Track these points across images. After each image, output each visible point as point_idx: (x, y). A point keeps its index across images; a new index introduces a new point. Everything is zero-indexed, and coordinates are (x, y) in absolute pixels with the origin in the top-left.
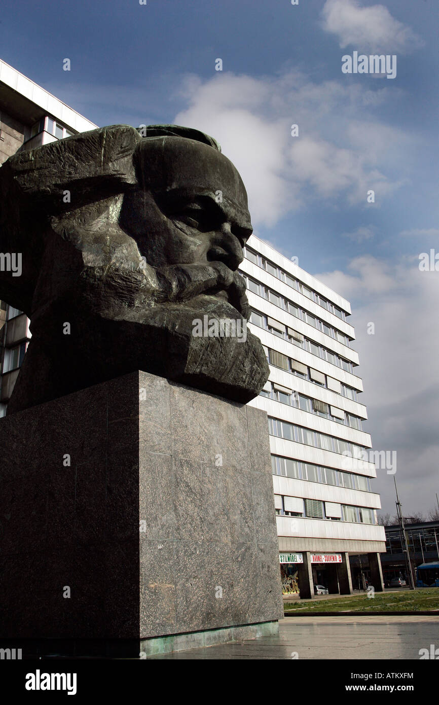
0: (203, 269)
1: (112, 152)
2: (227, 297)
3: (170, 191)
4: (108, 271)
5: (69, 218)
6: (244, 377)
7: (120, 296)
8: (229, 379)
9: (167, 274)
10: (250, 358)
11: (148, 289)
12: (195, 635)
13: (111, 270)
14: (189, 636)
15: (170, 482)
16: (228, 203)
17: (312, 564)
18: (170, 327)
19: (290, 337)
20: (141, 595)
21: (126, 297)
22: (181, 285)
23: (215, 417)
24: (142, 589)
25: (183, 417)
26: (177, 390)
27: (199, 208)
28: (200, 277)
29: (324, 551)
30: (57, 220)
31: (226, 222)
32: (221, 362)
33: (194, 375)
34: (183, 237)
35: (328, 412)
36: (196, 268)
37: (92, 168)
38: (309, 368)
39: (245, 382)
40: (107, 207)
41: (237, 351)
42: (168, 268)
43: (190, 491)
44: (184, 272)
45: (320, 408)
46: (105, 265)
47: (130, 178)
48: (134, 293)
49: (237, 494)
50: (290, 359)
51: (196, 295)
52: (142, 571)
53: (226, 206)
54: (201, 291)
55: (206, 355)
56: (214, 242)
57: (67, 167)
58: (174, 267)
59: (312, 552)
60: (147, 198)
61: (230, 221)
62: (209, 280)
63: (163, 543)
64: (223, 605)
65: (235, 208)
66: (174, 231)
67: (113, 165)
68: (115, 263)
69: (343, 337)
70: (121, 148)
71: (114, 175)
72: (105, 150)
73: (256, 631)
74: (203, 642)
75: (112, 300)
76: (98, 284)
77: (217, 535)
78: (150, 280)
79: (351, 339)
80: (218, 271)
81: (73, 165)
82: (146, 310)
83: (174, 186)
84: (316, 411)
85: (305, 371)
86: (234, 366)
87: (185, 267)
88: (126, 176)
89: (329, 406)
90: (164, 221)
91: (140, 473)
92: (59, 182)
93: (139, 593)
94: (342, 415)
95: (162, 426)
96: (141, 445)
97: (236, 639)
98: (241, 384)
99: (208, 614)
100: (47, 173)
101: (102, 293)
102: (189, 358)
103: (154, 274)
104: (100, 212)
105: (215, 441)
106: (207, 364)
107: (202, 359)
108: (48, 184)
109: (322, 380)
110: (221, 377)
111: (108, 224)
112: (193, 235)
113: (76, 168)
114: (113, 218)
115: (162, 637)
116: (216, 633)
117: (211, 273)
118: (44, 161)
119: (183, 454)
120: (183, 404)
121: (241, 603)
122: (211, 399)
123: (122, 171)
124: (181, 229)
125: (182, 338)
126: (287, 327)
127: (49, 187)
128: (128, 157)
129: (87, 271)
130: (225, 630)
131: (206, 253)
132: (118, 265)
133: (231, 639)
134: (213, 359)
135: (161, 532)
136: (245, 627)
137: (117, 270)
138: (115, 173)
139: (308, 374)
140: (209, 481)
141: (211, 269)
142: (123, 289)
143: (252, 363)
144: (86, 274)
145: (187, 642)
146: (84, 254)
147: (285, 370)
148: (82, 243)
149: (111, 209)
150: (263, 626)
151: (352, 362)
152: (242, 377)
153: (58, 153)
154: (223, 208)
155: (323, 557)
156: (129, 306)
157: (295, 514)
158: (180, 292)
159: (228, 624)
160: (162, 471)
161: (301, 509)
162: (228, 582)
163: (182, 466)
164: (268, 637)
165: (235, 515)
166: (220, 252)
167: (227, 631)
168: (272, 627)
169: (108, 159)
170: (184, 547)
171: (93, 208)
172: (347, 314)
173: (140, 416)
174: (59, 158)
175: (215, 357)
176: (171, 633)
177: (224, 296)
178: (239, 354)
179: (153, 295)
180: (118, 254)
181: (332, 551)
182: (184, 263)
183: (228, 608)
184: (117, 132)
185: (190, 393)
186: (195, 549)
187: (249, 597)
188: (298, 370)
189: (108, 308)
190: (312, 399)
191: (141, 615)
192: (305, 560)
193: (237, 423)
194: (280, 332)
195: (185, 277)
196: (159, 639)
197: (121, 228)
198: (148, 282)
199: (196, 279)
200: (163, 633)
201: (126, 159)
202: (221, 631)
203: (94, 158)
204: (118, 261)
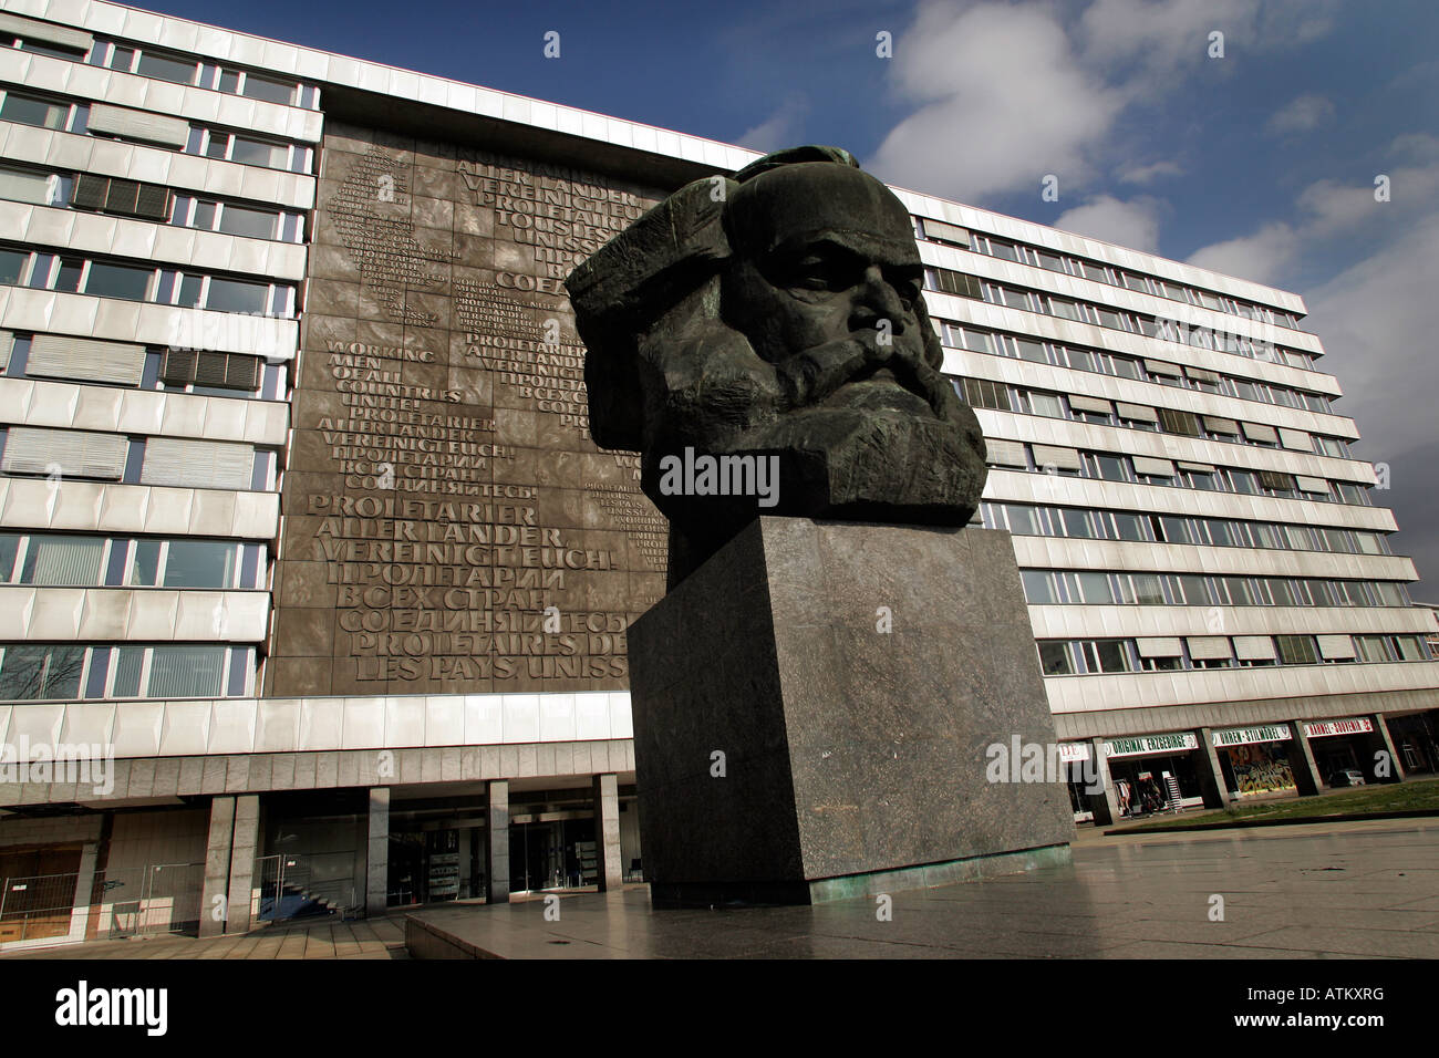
0: (840, 347)
1: (687, 224)
2: (892, 375)
3: (774, 250)
4: (702, 389)
5: (656, 331)
6: (940, 489)
7: (729, 419)
8: (914, 497)
9: (789, 371)
10: (940, 458)
11: (765, 399)
12: (907, 871)
13: (705, 387)
14: (896, 873)
15: (834, 662)
16: (863, 238)
17: (1309, 739)
18: (796, 446)
19: (1193, 381)
20: (800, 823)
21: (735, 418)
22: (809, 380)
23: (907, 556)
24: (801, 814)
25: (847, 566)
26: (831, 532)
27: (819, 260)
28: (836, 361)
29: (1331, 716)
30: (644, 338)
31: (870, 266)
32: (889, 477)
33: (849, 504)
34: (803, 310)
35: (1293, 486)
36: (830, 349)
37: (665, 254)
38: (1239, 423)
39: (943, 495)
40: (700, 300)
41: (914, 453)
42: (791, 360)
43: (872, 671)
44: (810, 360)
45: (1277, 484)
46: (696, 383)
47: (721, 250)
48: (744, 409)
49: (962, 664)
50: (1199, 416)
51: (837, 387)
52: (798, 790)
53: (859, 245)
54: (843, 380)
55: (857, 471)
56: (857, 301)
57: (634, 265)
58: (797, 356)
59: (1305, 721)
60: (749, 271)
61: (875, 263)
62: (850, 361)
63: (830, 749)
64: (951, 828)
65: (878, 242)
66: (791, 305)
67: (692, 241)
68: (709, 376)
69: (1299, 357)
70: (698, 214)
71: (695, 254)
72: (676, 226)
73: (1026, 862)
74: (922, 880)
75: (719, 426)
76: (694, 411)
77: (929, 729)
78: (763, 385)
79: (1315, 356)
80: (863, 344)
81: (640, 261)
82: (767, 428)
83: (778, 241)
84: (1268, 489)
85: (1235, 429)
86: (916, 477)
87: (811, 352)
88: (713, 251)
89: (1294, 476)
90: (774, 296)
91: (779, 657)
92: (629, 288)
93: (797, 822)
94: (1324, 487)
95: (809, 586)
96: (777, 619)
97: (985, 874)
98: (938, 500)
99: (924, 843)
100: (613, 283)
101: (703, 420)
102: (832, 482)
103: (773, 375)
104: (691, 310)
105: (911, 592)
106: (864, 484)
107: (853, 479)
108: (616, 295)
109: (1271, 437)
110: (897, 497)
111: (706, 323)
112: (823, 301)
113: (645, 264)
114: (710, 312)
115: (847, 876)
116: (946, 867)
117: (853, 350)
118: (604, 268)
119: (851, 620)
120: (844, 548)
121: (987, 823)
122: (895, 531)
123: (706, 245)
124: (800, 299)
125: (815, 457)
126: (1183, 367)
127: (618, 298)
128: (714, 222)
129: (674, 398)
130: (962, 863)
131: (845, 322)
132: (713, 377)
133: (975, 874)
134: (872, 474)
135: (825, 734)
136: (1001, 857)
137: (714, 384)
138: (696, 251)
139: (1239, 432)
140: (906, 652)
141: (851, 344)
142: (728, 408)
143: (948, 465)
144: (675, 401)
145: (892, 882)
146: (668, 376)
147: (1195, 436)
148: (666, 361)
149: (705, 300)
150: (1037, 853)
151: (1325, 395)
152: (936, 490)
153: (619, 250)
154: (856, 248)
155: (1331, 725)
156: (744, 428)
157: (1258, 663)
158: (809, 392)
159: (963, 853)
160: (818, 650)
161: (1270, 653)
162: (958, 795)
163: (852, 638)
164: (1048, 869)
165: (962, 694)
166: (864, 314)
167: (968, 864)
168: (1060, 855)
169: (682, 236)
170: (870, 751)
171: (683, 307)
172: (1298, 316)
173: (769, 579)
174: (623, 258)
175: (877, 471)
176: (858, 871)
177: (885, 377)
178: (919, 457)
179: (773, 405)
180: (711, 362)
181: (1346, 714)
182: (812, 346)
183: (961, 832)
184: (687, 195)
185: (856, 529)
186: (890, 752)
187: (1002, 813)
188: (1218, 430)
189: (716, 439)
190: (1256, 472)
191: (803, 850)
192: (1294, 732)
193: (950, 558)
194: (1173, 377)
195: (813, 367)
196: (842, 880)
197: (724, 322)
198: (761, 389)
199: (827, 366)
200: (845, 872)
201: (711, 226)
202: (954, 864)
203: (665, 241)
204: (712, 372)
